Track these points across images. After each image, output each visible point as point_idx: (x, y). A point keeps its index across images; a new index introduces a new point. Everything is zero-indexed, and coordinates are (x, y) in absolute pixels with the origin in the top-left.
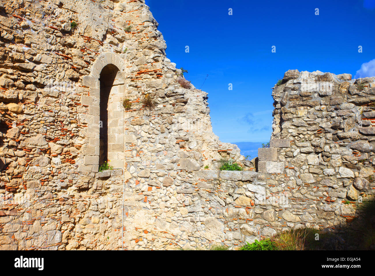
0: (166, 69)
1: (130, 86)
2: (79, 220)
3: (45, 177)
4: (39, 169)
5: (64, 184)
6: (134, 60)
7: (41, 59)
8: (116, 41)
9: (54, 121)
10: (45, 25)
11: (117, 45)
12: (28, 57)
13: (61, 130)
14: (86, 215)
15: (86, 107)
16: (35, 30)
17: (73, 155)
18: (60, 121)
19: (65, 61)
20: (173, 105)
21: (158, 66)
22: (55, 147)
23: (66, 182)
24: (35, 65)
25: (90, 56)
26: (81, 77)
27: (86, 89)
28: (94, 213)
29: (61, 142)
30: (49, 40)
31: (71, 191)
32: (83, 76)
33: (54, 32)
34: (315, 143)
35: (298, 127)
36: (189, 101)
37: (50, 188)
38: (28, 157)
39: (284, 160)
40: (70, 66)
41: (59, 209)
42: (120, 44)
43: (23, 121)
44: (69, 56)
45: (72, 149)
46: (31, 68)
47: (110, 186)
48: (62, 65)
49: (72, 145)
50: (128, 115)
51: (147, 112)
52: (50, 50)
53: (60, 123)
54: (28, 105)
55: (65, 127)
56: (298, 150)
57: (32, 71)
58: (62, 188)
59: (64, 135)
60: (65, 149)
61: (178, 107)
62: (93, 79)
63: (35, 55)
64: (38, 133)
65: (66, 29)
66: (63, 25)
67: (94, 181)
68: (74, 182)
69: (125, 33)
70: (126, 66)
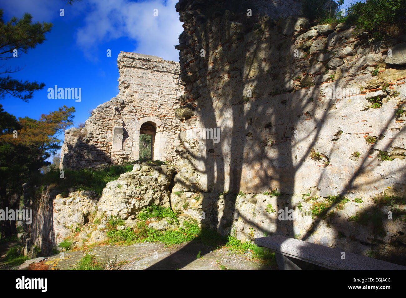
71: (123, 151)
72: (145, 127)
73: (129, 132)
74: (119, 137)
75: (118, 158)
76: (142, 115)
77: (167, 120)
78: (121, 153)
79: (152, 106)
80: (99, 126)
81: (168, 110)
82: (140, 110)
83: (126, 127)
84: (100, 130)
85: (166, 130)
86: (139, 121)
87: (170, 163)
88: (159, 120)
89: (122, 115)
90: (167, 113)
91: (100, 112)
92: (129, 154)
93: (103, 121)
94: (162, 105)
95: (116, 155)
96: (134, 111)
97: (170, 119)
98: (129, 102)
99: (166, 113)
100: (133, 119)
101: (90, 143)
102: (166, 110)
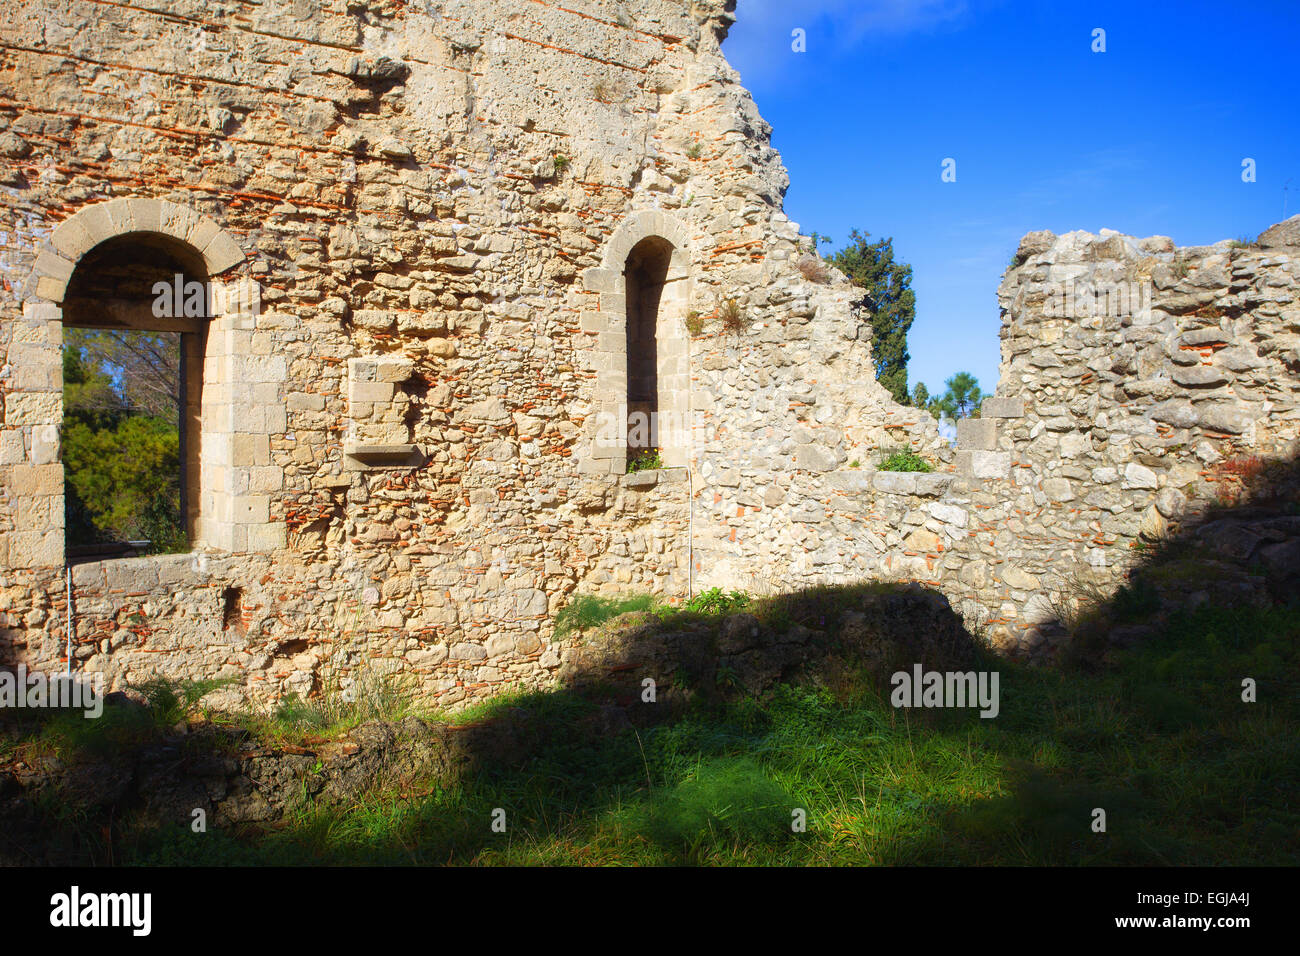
0: (772, 240)
1: (701, 281)
2: (585, 574)
3: (507, 483)
4: (492, 467)
5: (548, 498)
6: (707, 223)
7: (489, 245)
8: (667, 182)
9: (521, 370)
10: (497, 174)
11: (670, 190)
12: (463, 242)
13: (537, 387)
14: (600, 565)
15: (592, 335)
16: (477, 188)
17: (567, 437)
18: (534, 369)
19: (543, 241)
20: (783, 323)
21: (755, 233)
22: (526, 423)
23: (553, 494)
24: (477, 257)
25: (601, 224)
26: (580, 273)
27: (593, 297)
28: (620, 560)
29: (539, 411)
30: (506, 203)
31: (565, 512)
32: (585, 270)
33: (515, 185)
34: (1077, 408)
35: (1043, 368)
36: (817, 313)
37: (519, 505)
38: (470, 442)
39: (1011, 446)
40: (553, 253)
41: (539, 547)
42: (678, 188)
43: (458, 372)
44: (552, 231)
45: (563, 425)
46: (470, 265)
47: (657, 504)
48: (536, 251)
49: (565, 416)
50: (697, 347)
51: (733, 340)
52: (508, 225)
53: (534, 373)
54: (467, 340)
55: (547, 381)
56: (1042, 424)
57: (472, 270)
58: (544, 505)
59: (546, 397)
60: (549, 426)
61: (794, 327)
62: (609, 273)
63: (476, 237)
64: (488, 394)
65: (543, 174)
66: (535, 167)
67: (616, 493)
68: (571, 493)
69: (687, 160)
70: (691, 235)
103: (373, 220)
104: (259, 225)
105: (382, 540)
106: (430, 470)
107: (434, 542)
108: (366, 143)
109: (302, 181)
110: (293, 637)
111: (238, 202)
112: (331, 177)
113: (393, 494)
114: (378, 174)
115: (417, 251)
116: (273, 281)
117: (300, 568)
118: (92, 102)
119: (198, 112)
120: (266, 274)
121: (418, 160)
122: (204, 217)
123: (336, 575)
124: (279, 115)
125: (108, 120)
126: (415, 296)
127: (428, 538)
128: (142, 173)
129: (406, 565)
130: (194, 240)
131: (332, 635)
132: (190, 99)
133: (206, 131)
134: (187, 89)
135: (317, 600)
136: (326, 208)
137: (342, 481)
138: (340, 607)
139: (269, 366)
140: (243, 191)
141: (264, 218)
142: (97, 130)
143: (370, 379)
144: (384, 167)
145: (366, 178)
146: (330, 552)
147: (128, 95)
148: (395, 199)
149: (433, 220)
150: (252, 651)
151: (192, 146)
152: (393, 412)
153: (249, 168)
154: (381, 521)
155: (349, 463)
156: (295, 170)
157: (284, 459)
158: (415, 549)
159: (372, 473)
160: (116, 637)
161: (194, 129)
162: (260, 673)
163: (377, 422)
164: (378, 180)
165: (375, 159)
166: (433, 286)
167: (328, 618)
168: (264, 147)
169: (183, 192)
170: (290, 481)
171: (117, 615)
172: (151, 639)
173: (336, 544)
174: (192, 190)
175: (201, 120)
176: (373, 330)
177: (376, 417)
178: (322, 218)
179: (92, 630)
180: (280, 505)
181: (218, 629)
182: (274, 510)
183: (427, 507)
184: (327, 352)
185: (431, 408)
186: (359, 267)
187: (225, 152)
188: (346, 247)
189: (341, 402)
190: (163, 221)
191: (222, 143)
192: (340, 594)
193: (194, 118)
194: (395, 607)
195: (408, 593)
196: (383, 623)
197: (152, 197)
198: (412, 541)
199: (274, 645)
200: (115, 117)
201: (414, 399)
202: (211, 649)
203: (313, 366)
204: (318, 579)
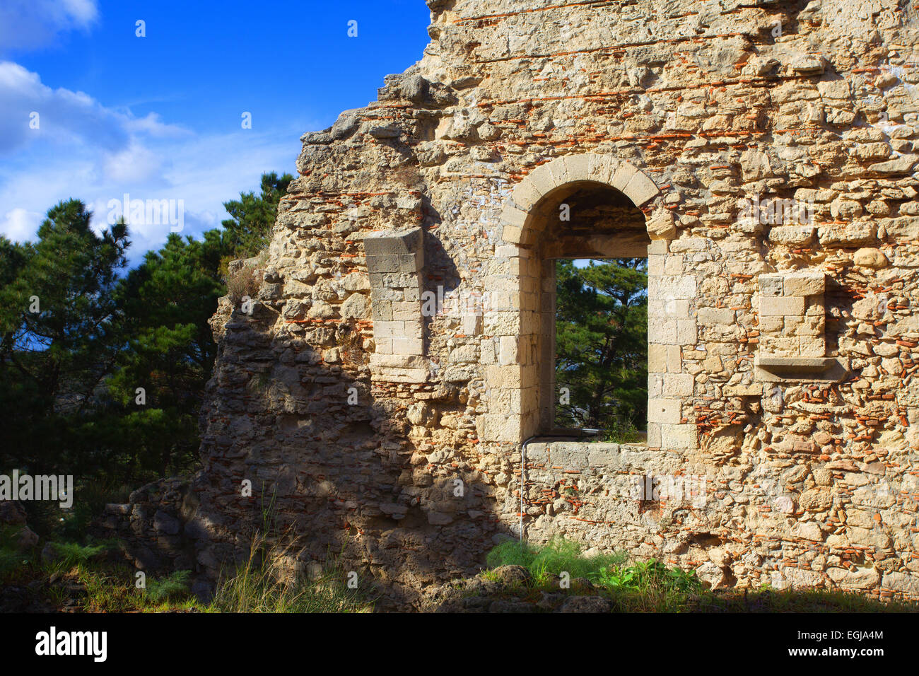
12: (897, 144)
24: (916, 158)
38: (907, 357)
43: (889, 282)
46: (904, 167)
54: (903, 248)
57: (909, 172)
63: (915, 136)
71: (428, 368)
72: (594, 219)
73: (461, 257)
74: (402, 289)
75: (403, 404)
76: (533, 147)
77: (702, 157)
78: (417, 375)
79: (595, 88)
80: (311, 236)
81: (701, 92)
82: (522, 123)
83: (442, 230)
84: (314, 257)
85: (698, 223)
86: (516, 186)
87: (731, 439)
88: (644, 165)
89: (425, 165)
90: (699, 110)
91: (312, 164)
92: (463, 383)
93: (328, 207)
94: (661, 64)
95: (395, 384)
96: (484, 131)
97: (724, 146)
98: (460, 86)
99: (693, 112)
100: (482, 181)
101: (276, 326)
102: (687, 94)
103: (787, 138)
104: (673, 161)
105: (799, 451)
106: (854, 385)
107: (861, 459)
108: (779, 64)
109: (713, 114)
110: (704, 531)
111: (654, 144)
112: (740, 105)
113: (810, 407)
114: (791, 93)
115: (839, 161)
116: (686, 209)
117: (711, 469)
118: (540, 87)
119: (619, 75)
120: (678, 203)
121: (839, 69)
122: (624, 162)
123: (748, 479)
124: (690, 59)
125: (551, 98)
126: (835, 208)
127: (855, 455)
128: (575, 135)
129: (826, 479)
130: (616, 183)
131: (744, 535)
132: (613, 66)
133: (626, 89)
134: (611, 58)
135: (728, 500)
136: (736, 136)
137: (754, 390)
138: (751, 510)
139: (680, 285)
140: (659, 134)
141: (679, 154)
142: (543, 108)
143: (777, 293)
144: (800, 84)
145: (780, 100)
146: (743, 457)
147: (564, 76)
148: (811, 113)
149: (859, 127)
150: (667, 535)
151: (614, 105)
152: (806, 327)
153: (662, 113)
154: (795, 432)
155: (761, 375)
156: (705, 106)
157: (695, 368)
158: (838, 464)
159: (787, 385)
160: (557, 503)
161: (615, 90)
162: (674, 558)
163: (789, 335)
164: (792, 98)
165: (789, 79)
166: (857, 196)
167: (740, 519)
168: (677, 92)
169: (607, 144)
170: (700, 388)
171: (557, 486)
172: (582, 510)
173: (750, 450)
174: (615, 141)
175: (622, 81)
176: (791, 246)
177: (787, 330)
178: (733, 145)
179: (539, 495)
180: (691, 409)
181: (635, 512)
182: (686, 413)
183: (853, 422)
184: (736, 268)
185: (858, 321)
186: (773, 186)
187: (642, 104)
188: (757, 169)
189: (751, 316)
190: (591, 170)
191: (640, 96)
192: (751, 498)
193: (615, 81)
194: (814, 520)
195: (829, 508)
196: (798, 533)
197: (583, 152)
198: (834, 456)
199: (685, 534)
200: (556, 95)
201: (835, 312)
202: (630, 527)
203: (723, 283)
204: (729, 481)
